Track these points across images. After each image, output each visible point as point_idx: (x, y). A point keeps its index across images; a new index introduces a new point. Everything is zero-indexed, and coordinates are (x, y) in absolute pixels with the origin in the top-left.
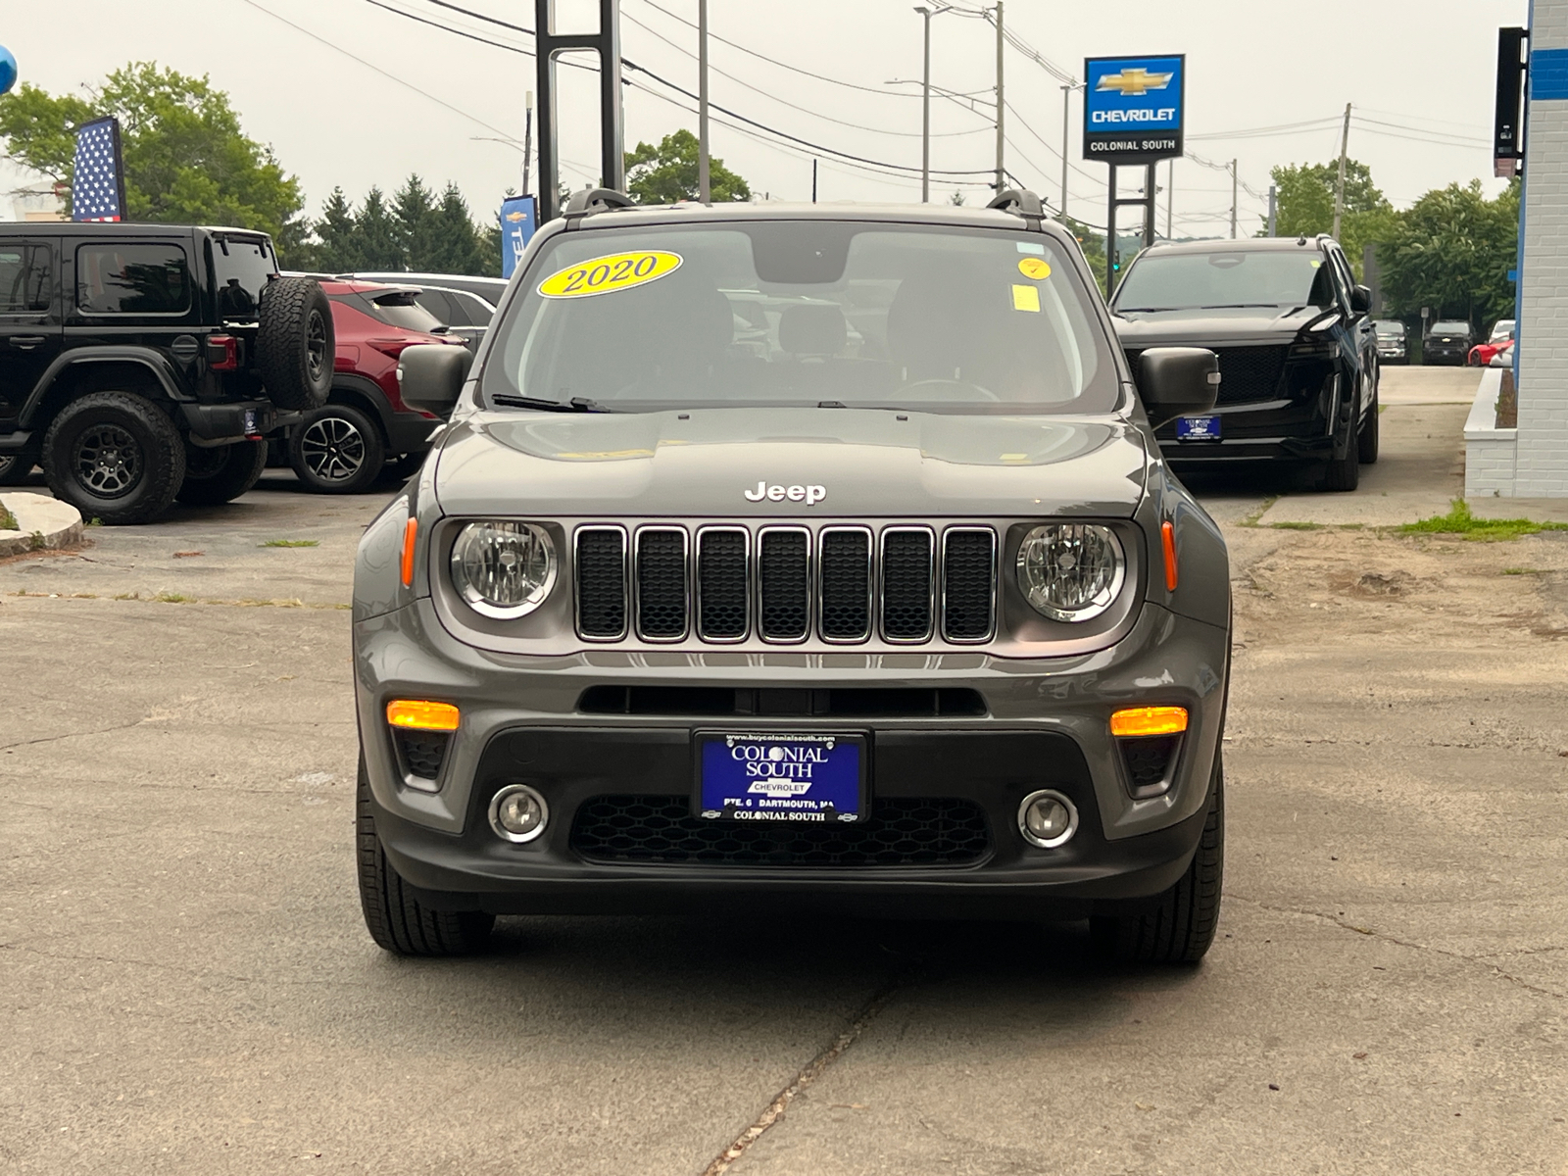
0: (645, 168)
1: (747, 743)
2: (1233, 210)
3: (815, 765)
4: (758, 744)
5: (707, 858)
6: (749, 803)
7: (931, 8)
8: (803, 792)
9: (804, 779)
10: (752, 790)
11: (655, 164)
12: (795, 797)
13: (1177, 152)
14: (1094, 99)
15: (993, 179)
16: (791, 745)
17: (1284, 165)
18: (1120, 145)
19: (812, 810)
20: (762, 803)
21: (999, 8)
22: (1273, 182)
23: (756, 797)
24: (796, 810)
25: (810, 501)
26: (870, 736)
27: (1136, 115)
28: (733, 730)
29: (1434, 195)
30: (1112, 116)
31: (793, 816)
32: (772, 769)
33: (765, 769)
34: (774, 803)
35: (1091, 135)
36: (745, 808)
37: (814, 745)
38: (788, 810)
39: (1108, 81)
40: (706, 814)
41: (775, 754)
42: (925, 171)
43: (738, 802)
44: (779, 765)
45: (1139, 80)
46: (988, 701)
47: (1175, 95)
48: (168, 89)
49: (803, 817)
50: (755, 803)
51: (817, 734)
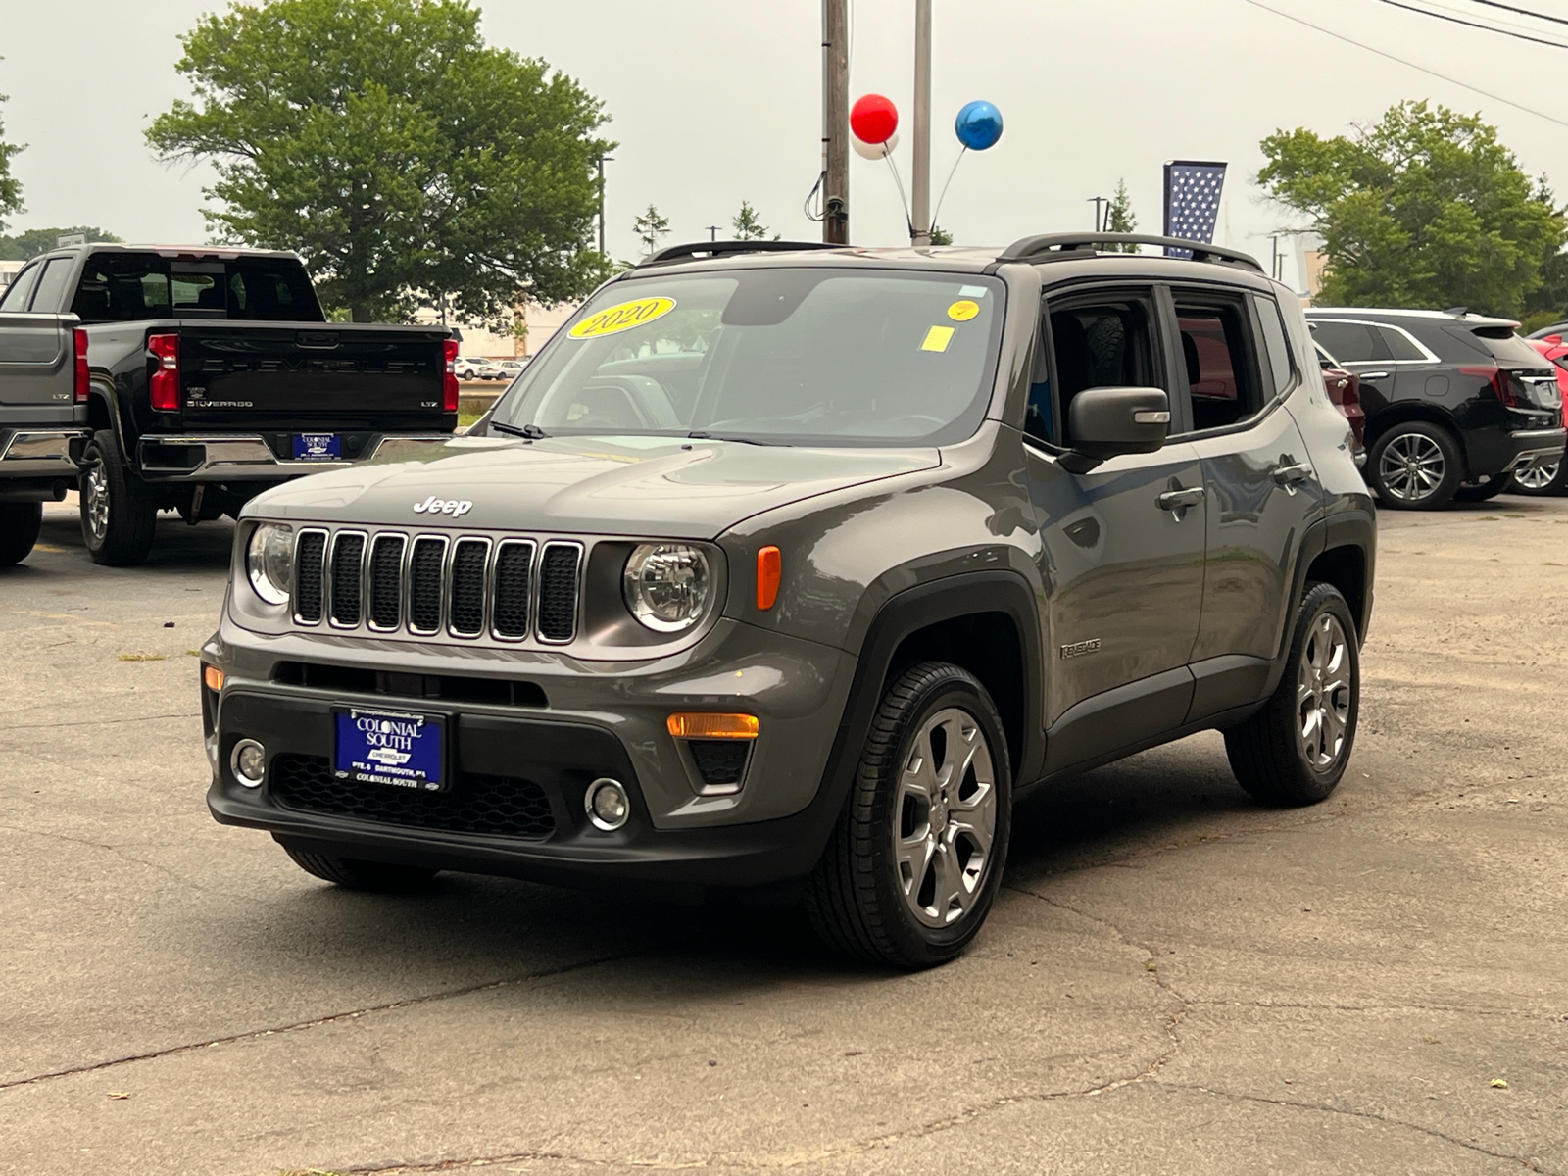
1: (368, 716)
3: (413, 739)
4: (375, 717)
6: (369, 767)
8: (405, 762)
9: (405, 751)
10: (370, 756)
12: (400, 766)
16: (396, 720)
19: (409, 778)
20: (378, 768)
23: (373, 763)
24: (399, 776)
25: (455, 514)
26: (456, 717)
28: (355, 703)
31: (396, 782)
32: (384, 740)
33: (379, 740)
34: (384, 769)
36: (365, 772)
37: (411, 722)
38: (393, 776)
40: (338, 774)
41: (386, 727)
43: (361, 766)
44: (388, 737)
46: (549, 695)
48: (1438, 126)
49: (402, 782)
50: (373, 768)
51: (411, 713)
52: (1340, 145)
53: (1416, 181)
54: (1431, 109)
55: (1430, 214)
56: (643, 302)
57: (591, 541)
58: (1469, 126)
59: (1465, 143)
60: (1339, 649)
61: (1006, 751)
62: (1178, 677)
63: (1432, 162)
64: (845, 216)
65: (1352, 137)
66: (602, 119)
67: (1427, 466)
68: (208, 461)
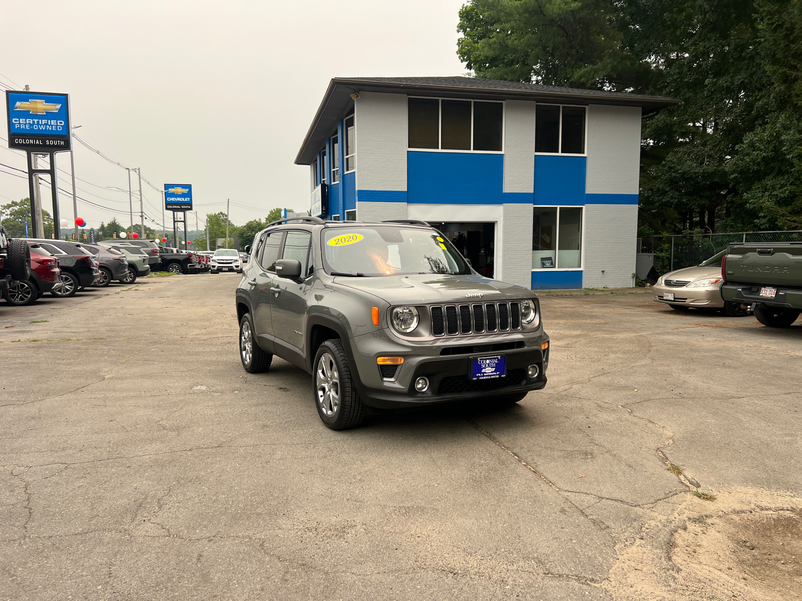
0: (14, 208)
1: (482, 359)
2: (197, 224)
3: (496, 363)
4: (484, 359)
5: (468, 390)
6: (482, 375)
7: (130, 169)
8: (493, 370)
9: (494, 367)
10: (483, 371)
11: (18, 207)
12: (492, 372)
13: (191, 209)
14: (167, 195)
15: (140, 214)
16: (491, 359)
17: (210, 213)
18: (175, 207)
19: (496, 375)
20: (485, 374)
21: (139, 169)
22: (207, 217)
23: (484, 373)
24: (492, 375)
25: (480, 297)
26: (507, 355)
27: (179, 199)
28: (479, 356)
29: (251, 222)
30: (173, 199)
31: (492, 377)
32: (487, 366)
33: (485, 366)
34: (487, 374)
35: (167, 204)
36: (481, 376)
37: (495, 358)
38: (491, 376)
39: (171, 190)
40: (474, 379)
41: (488, 361)
42: (131, 212)
43: (480, 375)
44: (488, 364)
45: (180, 190)
46: (526, 343)
47: (189, 194)
49: (494, 377)
50: (483, 375)
51: (496, 355)
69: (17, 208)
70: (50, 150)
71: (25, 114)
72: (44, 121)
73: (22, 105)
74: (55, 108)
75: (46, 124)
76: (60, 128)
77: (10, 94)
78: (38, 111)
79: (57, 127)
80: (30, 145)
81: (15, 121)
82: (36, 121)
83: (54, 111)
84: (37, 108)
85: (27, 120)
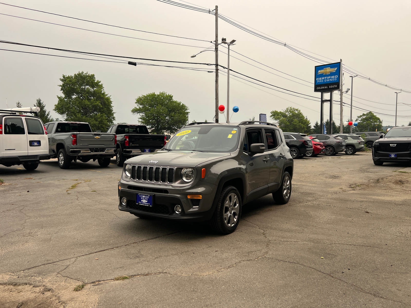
3: (148, 198)
4: (142, 195)
9: (147, 200)
12: (146, 203)
16: (145, 195)
19: (147, 205)
20: (143, 203)
25: (155, 163)
26: (155, 195)
28: (139, 192)
33: (143, 198)
34: (144, 203)
37: (148, 196)
38: (145, 204)
40: (137, 204)
43: (140, 202)
44: (144, 198)
46: (169, 192)
48: (293, 110)
50: (142, 203)
51: (148, 194)
52: (281, 113)
53: (290, 117)
54: (292, 108)
55: (292, 121)
56: (187, 131)
57: (176, 167)
58: (297, 110)
59: (297, 112)
60: (289, 181)
61: (241, 199)
62: (266, 186)
63: (292, 114)
64: (218, 121)
65: (282, 111)
66: (188, 109)
67: (295, 153)
68: (132, 153)
69: (364, 117)
70: (331, 90)
71: (322, 75)
72: (329, 77)
73: (321, 72)
74: (334, 70)
75: (330, 78)
76: (335, 79)
77: (316, 67)
78: (327, 73)
79: (334, 79)
80: (323, 89)
81: (318, 79)
82: (326, 77)
83: (334, 72)
84: (327, 72)
85: (322, 78)
